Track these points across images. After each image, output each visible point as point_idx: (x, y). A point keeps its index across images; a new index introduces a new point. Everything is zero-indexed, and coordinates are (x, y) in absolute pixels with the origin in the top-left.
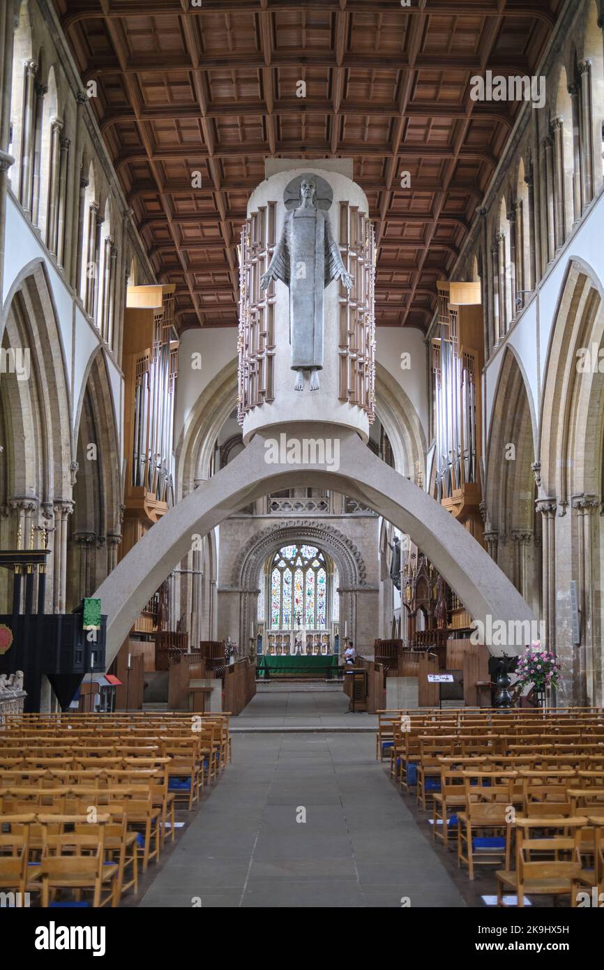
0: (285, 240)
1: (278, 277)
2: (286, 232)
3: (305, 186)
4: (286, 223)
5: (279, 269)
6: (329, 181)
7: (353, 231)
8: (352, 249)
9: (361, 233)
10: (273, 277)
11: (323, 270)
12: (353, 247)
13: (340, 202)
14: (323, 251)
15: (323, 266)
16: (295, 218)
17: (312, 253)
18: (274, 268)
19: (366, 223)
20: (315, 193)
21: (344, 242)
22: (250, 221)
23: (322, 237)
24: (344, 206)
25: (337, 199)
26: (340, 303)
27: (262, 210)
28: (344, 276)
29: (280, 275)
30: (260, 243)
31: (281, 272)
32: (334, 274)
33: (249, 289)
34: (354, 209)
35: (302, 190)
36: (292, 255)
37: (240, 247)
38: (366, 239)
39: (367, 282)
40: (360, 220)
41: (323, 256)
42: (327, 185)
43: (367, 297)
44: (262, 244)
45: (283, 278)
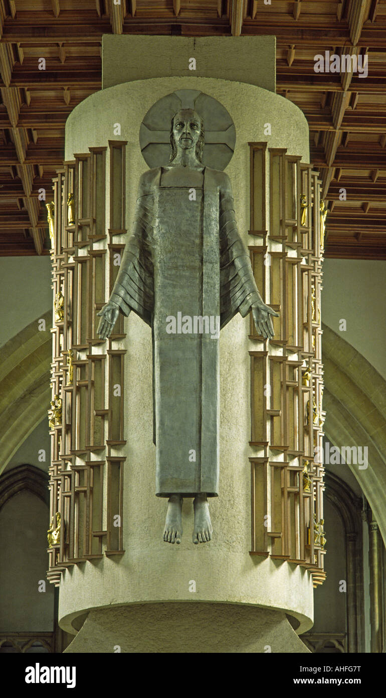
0: (143, 231)
1: (131, 309)
2: (145, 216)
3: (182, 125)
4: (146, 195)
5: (132, 292)
6: (226, 103)
7: (275, 203)
8: (273, 239)
9: (293, 196)
10: (120, 310)
11: (218, 295)
12: (276, 233)
13: (250, 144)
14: (216, 256)
15: (218, 286)
16: (162, 188)
17: (198, 264)
18: (122, 293)
19: (302, 171)
20: (202, 135)
21: (258, 227)
23: (215, 228)
24: (257, 149)
25: (244, 137)
26: (252, 354)
27: (98, 152)
28: (258, 310)
29: (135, 305)
30: (94, 221)
31: (137, 297)
32: (239, 302)
33: (72, 306)
34: (278, 153)
35: (175, 131)
36: (158, 265)
37: (52, 207)
38: (302, 208)
39: (306, 294)
40: (292, 168)
41: (217, 267)
42: (224, 114)
43: (305, 327)
44: (97, 222)
45: (141, 312)
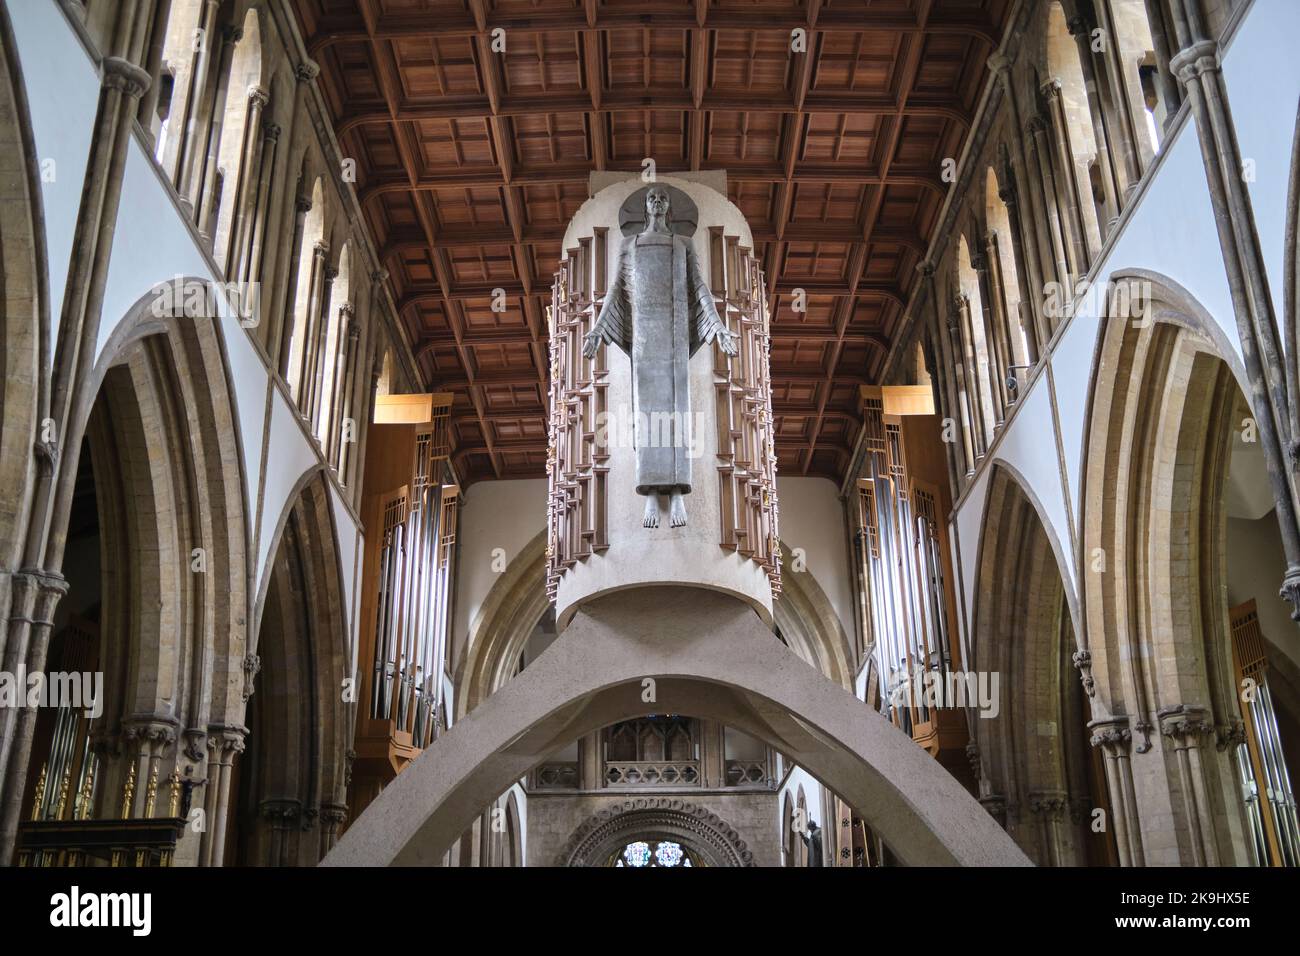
0: (622, 281)
1: (613, 339)
2: (623, 268)
3: (653, 197)
4: (624, 255)
5: (614, 327)
6: (691, 195)
7: (732, 275)
8: (732, 303)
9: (745, 279)
10: (603, 339)
11: (687, 327)
12: (733, 298)
13: (710, 228)
14: (685, 296)
15: (686, 320)
16: (638, 247)
17: (669, 301)
18: (605, 325)
19: (752, 266)
20: (670, 209)
21: (718, 288)
22: (565, 265)
23: (684, 275)
24: (716, 234)
25: (704, 222)
26: (716, 385)
27: (585, 242)
28: (722, 336)
29: (616, 337)
30: (583, 294)
31: (617, 330)
32: (705, 333)
33: (564, 371)
34: (732, 240)
35: (648, 204)
36: (635, 304)
37: (551, 309)
38: (753, 288)
39: (758, 357)
40: (743, 260)
41: (686, 304)
42: (688, 200)
43: (759, 380)
44: (585, 295)
45: (621, 342)
